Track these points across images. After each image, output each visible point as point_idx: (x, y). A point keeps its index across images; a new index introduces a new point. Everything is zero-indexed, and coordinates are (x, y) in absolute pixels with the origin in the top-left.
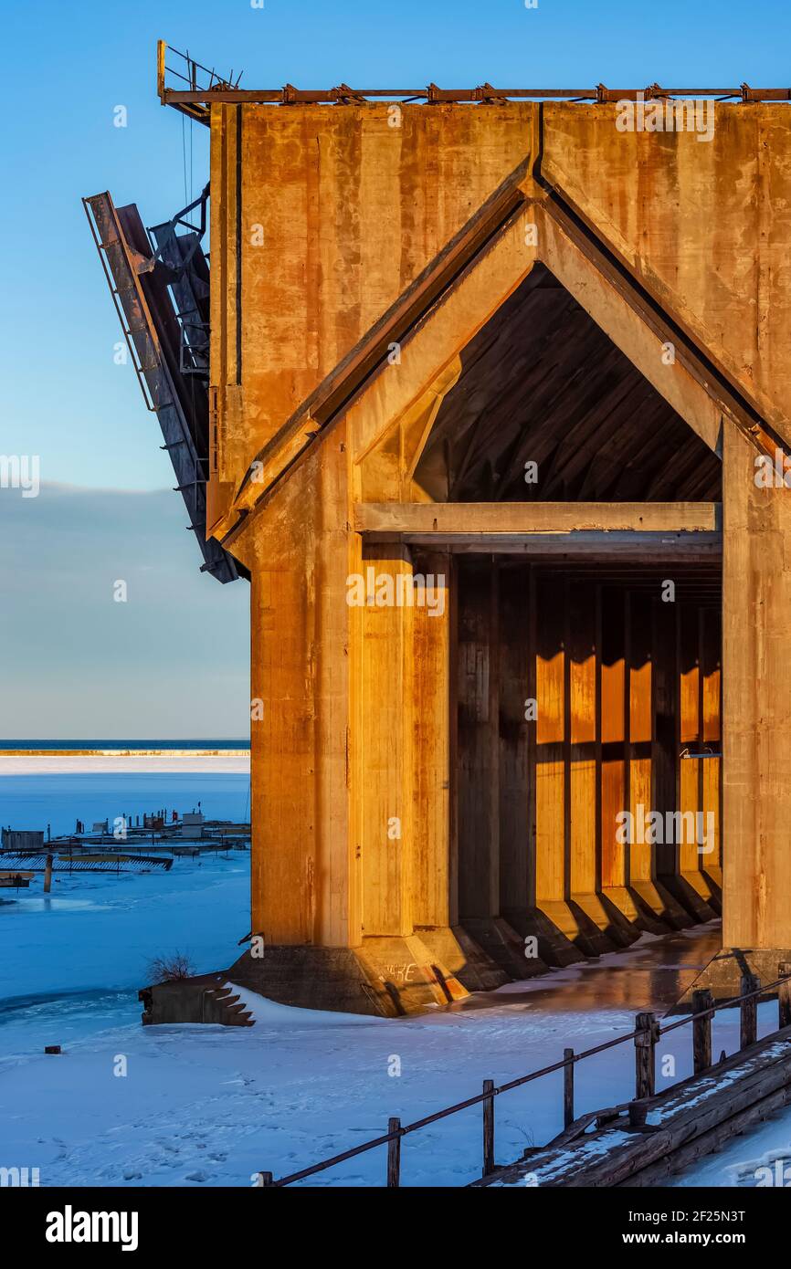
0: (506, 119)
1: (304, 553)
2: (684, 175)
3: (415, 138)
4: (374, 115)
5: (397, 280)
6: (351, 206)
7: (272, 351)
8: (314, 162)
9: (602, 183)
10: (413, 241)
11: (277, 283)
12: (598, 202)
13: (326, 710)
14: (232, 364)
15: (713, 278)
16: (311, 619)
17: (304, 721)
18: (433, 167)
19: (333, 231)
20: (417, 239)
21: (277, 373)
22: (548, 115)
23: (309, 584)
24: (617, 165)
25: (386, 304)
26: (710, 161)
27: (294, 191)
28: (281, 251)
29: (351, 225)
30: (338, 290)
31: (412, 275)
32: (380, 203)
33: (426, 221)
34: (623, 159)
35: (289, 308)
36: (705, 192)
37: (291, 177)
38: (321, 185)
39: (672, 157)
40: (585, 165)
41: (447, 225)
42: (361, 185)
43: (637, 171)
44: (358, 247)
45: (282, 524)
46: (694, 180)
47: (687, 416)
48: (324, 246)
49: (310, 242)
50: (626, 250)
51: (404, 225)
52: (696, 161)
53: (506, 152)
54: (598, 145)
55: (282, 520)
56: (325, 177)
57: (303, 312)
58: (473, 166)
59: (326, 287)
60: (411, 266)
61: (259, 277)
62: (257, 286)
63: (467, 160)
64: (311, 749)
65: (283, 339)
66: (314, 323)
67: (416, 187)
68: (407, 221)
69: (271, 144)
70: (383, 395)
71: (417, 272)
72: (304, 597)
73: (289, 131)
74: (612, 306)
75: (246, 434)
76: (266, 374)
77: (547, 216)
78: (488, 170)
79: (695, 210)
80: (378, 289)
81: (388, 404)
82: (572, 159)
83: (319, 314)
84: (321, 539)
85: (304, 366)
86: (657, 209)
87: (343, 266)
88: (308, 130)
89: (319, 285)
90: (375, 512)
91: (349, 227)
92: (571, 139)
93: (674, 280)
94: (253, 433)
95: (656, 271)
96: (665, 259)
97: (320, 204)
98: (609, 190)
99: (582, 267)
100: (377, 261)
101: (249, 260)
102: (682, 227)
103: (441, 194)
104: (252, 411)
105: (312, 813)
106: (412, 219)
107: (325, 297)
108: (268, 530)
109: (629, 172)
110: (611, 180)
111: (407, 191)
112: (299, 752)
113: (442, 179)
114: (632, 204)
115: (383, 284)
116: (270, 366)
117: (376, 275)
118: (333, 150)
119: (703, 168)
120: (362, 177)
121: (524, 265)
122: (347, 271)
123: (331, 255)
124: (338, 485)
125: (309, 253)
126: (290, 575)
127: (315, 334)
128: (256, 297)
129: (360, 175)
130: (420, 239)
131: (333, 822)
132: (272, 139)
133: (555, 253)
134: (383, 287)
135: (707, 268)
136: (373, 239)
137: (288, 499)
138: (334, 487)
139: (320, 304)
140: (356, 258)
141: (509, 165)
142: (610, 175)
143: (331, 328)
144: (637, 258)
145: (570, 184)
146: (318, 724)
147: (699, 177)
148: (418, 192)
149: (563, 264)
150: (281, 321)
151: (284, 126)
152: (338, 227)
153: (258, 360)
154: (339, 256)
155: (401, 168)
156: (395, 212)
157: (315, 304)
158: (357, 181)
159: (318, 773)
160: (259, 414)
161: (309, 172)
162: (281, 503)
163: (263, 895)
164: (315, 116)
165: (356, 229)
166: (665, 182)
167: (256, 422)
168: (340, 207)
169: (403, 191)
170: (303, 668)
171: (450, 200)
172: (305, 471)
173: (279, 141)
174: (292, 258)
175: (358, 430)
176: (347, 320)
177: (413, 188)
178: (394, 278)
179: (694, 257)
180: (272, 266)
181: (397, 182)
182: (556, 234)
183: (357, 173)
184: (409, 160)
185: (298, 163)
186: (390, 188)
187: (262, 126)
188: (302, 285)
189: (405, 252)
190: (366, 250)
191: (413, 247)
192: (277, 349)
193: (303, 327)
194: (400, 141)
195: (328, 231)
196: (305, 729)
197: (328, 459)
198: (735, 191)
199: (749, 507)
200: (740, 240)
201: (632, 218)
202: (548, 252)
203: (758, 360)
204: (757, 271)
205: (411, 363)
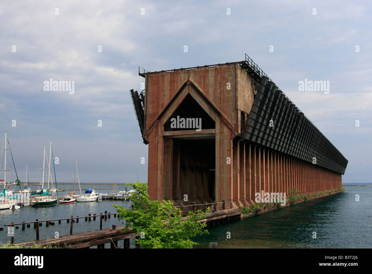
0: (185, 73)
2: (210, 78)
3: (172, 77)
4: (166, 74)
5: (169, 98)
6: (163, 88)
8: (158, 82)
12: (197, 84)
13: (158, 163)
15: (214, 94)
16: (157, 149)
17: (155, 165)
18: (175, 81)
19: (161, 91)
21: (153, 113)
22: (190, 71)
23: (156, 144)
25: (167, 102)
26: (214, 76)
29: (163, 90)
30: (161, 100)
32: (167, 87)
33: (173, 89)
34: (201, 77)
36: (213, 81)
40: (195, 78)
41: (176, 89)
42: (165, 85)
44: (164, 93)
47: (210, 115)
49: (158, 93)
50: (201, 90)
52: (212, 76)
53: (184, 77)
54: (197, 75)
55: (153, 135)
56: (160, 84)
57: (156, 104)
60: (171, 96)
61: (151, 99)
63: (179, 79)
64: (156, 169)
65: (154, 108)
66: (158, 105)
72: (156, 146)
73: (155, 78)
76: (151, 113)
77: (190, 86)
79: (212, 83)
82: (193, 78)
85: (156, 112)
86: (206, 84)
87: (162, 96)
89: (159, 99)
90: (166, 133)
92: (193, 74)
93: (208, 95)
94: (150, 122)
95: (206, 94)
96: (207, 91)
97: (159, 87)
98: (199, 82)
99: (195, 93)
100: (167, 95)
101: (150, 97)
102: (210, 86)
103: (175, 85)
106: (171, 89)
108: (151, 136)
109: (202, 79)
112: (154, 170)
114: (202, 83)
115: (167, 99)
118: (161, 80)
121: (187, 94)
125: (157, 95)
126: (154, 143)
127: (158, 107)
128: (150, 102)
130: (172, 91)
135: (213, 92)
136: (166, 92)
137: (154, 132)
138: (160, 129)
139: (159, 102)
142: (199, 79)
143: (160, 106)
144: (203, 92)
145: (193, 81)
146: (157, 165)
147: (212, 78)
149: (192, 93)
150: (154, 105)
153: (150, 111)
155: (170, 81)
156: (169, 88)
159: (157, 173)
160: (150, 119)
164: (159, 75)
166: (207, 79)
169: (170, 85)
170: (155, 157)
171: (177, 85)
174: (155, 96)
175: (163, 120)
176: (162, 104)
177: (172, 84)
179: (211, 91)
182: (191, 89)
185: (156, 82)
186: (168, 85)
188: (156, 100)
189: (170, 94)
193: (156, 106)
194: (170, 77)
197: (159, 125)
198: (217, 80)
199: (220, 129)
200: (218, 87)
201: (202, 85)
202: (190, 92)
203: (221, 106)
204: (221, 92)
205: (171, 110)
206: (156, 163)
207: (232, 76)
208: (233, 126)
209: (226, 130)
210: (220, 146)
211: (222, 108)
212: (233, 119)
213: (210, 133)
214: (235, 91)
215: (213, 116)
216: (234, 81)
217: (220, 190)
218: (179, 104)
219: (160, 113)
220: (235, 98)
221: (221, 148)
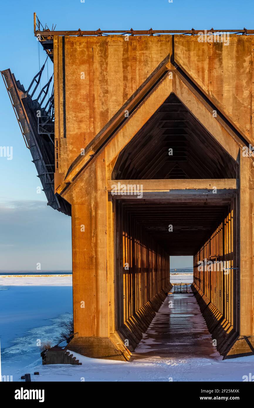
0: (161, 41)
1: (91, 198)
2: (224, 61)
3: (128, 48)
4: (113, 40)
5: (122, 100)
6: (105, 73)
7: (77, 125)
8: (91, 57)
9: (195, 64)
10: (128, 85)
11: (78, 101)
12: (194, 71)
13: (99, 254)
14: (62, 130)
15: (235, 98)
16: (93, 221)
17: (91, 258)
18: (135, 59)
19: (98, 82)
20: (129, 85)
21: (79, 133)
22: (176, 39)
23: (92, 209)
24: (201, 58)
25: (118, 108)
26: (234, 56)
27: (85, 67)
28: (80, 89)
29: (105, 80)
30: (101, 104)
31: (127, 98)
32: (115, 72)
33: (132, 78)
34: (203, 55)
35: (83, 110)
36: (233, 67)
37: (83, 62)
38: (94, 65)
39: (220, 55)
40: (189, 57)
42: (109, 65)
43: (208, 60)
44: (108, 88)
45: (83, 188)
46: (228, 63)
47: (226, 148)
48: (95, 87)
49: (90, 86)
50: (204, 88)
51: (124, 80)
52: (229, 56)
53: (161, 53)
54: (194, 50)
55: (82, 186)
56: (95, 62)
57: (88, 111)
58: (148, 58)
59: (96, 102)
60: (126, 95)
61: (72, 99)
62: (71, 102)
63: (147, 56)
64: (94, 267)
65: (81, 121)
66: (92, 116)
67: (128, 66)
68: (125, 78)
69: (76, 50)
70: (118, 141)
71: (129, 97)
72: (91, 214)
73: (82, 46)
74: (200, 109)
75: (68, 155)
76: (75, 134)
77: (176, 76)
78: (154, 60)
79: (229, 74)
80: (115, 103)
81: (119, 145)
82: (184, 56)
83: (94, 112)
84: (97, 193)
85: (89, 131)
86: (215, 73)
87: (102, 95)
88: (89, 45)
89: (94, 101)
90: (115, 183)
91: (104, 81)
92: (184, 48)
93: (221, 99)
94: (71, 155)
95: (215, 96)
96: (218, 92)
97: (94, 72)
98: (198, 67)
99: (189, 94)
100: (114, 93)
101: (68, 93)
102: (224, 80)
103: (137, 68)
104: (70, 147)
105: (95, 290)
106: (127, 77)
107: (96, 106)
108: (77, 190)
109: (205, 60)
110: (199, 63)
111: (125, 67)
112: (89, 268)
113: (138, 63)
114: (206, 72)
115: (117, 101)
116: (76, 131)
117: (114, 98)
118: (98, 53)
119: (232, 59)
120: (109, 63)
121: (168, 94)
122: (103, 96)
123: (98, 91)
124: (102, 174)
125: (90, 90)
126: (86, 206)
127: (92, 119)
128: (71, 106)
129: (108, 61)
131: (102, 293)
132: (76, 49)
133: (179, 90)
134: (116, 102)
135: (233, 95)
136: (113, 85)
137: (84, 179)
138: (101, 174)
139: (94, 108)
140: (107, 92)
141: (162, 58)
142: (198, 61)
143: (98, 117)
144: (208, 91)
145: (184, 64)
146: (96, 259)
147: (230, 62)
148: (129, 68)
149: (182, 93)
150: (80, 115)
151: (80, 44)
152: (100, 81)
153: (72, 129)
154: (100, 91)
155: (123, 59)
156: (121, 75)
157: (92, 109)
158: (107, 64)
159: (96, 276)
160: (73, 148)
161: (90, 60)
162: (82, 180)
163: (78, 320)
164: (92, 40)
165: (107, 81)
166: (218, 63)
167: (71, 151)
168: (101, 73)
169: (124, 67)
170: (91, 239)
171: (141, 70)
172: (90, 169)
173: (78, 49)
174: (84, 92)
175: (109, 154)
176: (104, 114)
177: (127, 66)
178: (121, 99)
179: (229, 91)
180: (76, 95)
181: (121, 64)
182: (180, 83)
183: (107, 61)
184: (126, 56)
185: (85, 57)
186: (119, 66)
187: (72, 44)
188: (88, 102)
189: (124, 89)
190: (111, 89)
191: (127, 88)
192: (79, 125)
193: (88, 117)
194: (122, 49)
195: (97, 82)
196: (92, 260)
197: (99, 164)
198: (243, 67)
199: (250, 180)
200: (245, 85)
201: (206, 76)
202: (176, 89)
203: (251, 128)
204: (251, 96)
205: (128, 129)
206: (93, 254)
210: (251, 217)
217: (252, 312)
218: (148, 117)
221: (253, 223)
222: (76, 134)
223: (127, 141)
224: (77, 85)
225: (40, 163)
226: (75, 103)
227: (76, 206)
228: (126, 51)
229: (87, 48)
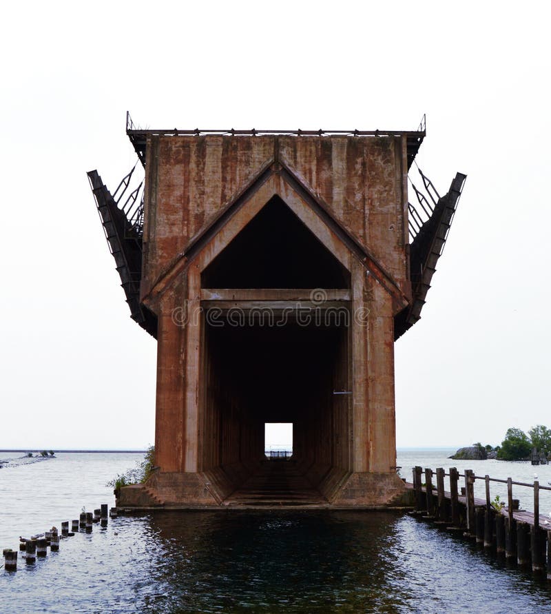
0: (264, 141)
2: (334, 163)
3: (228, 147)
4: (211, 139)
5: (220, 202)
6: (202, 173)
7: (168, 229)
8: (187, 157)
9: (302, 165)
10: (227, 186)
11: (171, 202)
12: (300, 172)
13: (188, 373)
14: (152, 234)
15: (346, 201)
16: (183, 336)
17: (179, 377)
18: (235, 159)
19: (194, 183)
20: (228, 186)
21: (170, 237)
22: (280, 140)
24: (308, 159)
25: (215, 211)
26: (345, 157)
27: (179, 168)
28: (173, 190)
30: (196, 205)
31: (225, 199)
32: (214, 172)
33: (231, 179)
34: (310, 156)
35: (176, 212)
36: (343, 169)
37: (178, 162)
38: (190, 165)
39: (329, 156)
40: (295, 157)
41: (240, 181)
42: (206, 165)
43: (316, 161)
44: (204, 189)
45: (172, 297)
46: (338, 164)
47: (337, 255)
48: (190, 188)
49: (185, 187)
50: (312, 190)
51: (223, 181)
52: (339, 157)
53: (263, 153)
54: (300, 151)
56: (191, 162)
57: (181, 213)
58: (250, 158)
59: (191, 204)
60: (225, 196)
61: (164, 200)
62: (163, 204)
63: (248, 156)
64: (181, 389)
65: (173, 224)
66: (186, 218)
67: (228, 166)
68: (224, 179)
69: (170, 149)
70: (214, 246)
73: (178, 145)
74: (307, 212)
75: (157, 262)
77: (281, 178)
78: (257, 160)
79: (339, 176)
80: (212, 205)
81: (215, 250)
82: (290, 156)
83: (188, 215)
85: (181, 235)
86: (324, 175)
87: (198, 196)
88: (185, 144)
89: (188, 203)
90: (209, 293)
91: (200, 181)
92: (290, 149)
93: (331, 202)
94: (160, 261)
95: (324, 199)
96: (327, 194)
97: (189, 172)
98: (305, 168)
99: (295, 197)
100: (211, 194)
101: (160, 194)
102: (334, 182)
103: (238, 169)
104: (160, 252)
105: (181, 416)
106: (226, 178)
107: (191, 208)
108: (166, 299)
109: (312, 161)
110: (306, 164)
111: (224, 168)
112: (176, 390)
113: (238, 163)
114: (314, 173)
115: (214, 203)
116: (167, 234)
117: (211, 199)
118: (195, 152)
119: (342, 160)
120: (206, 163)
121: (270, 196)
122: (200, 198)
123: (193, 191)
125: (184, 191)
127: (186, 222)
128: (162, 208)
130: (229, 186)
131: (190, 420)
132: (171, 148)
133: (284, 192)
135: (344, 198)
136: (210, 186)
137: (174, 287)
138: (193, 282)
139: (188, 211)
140: (203, 193)
142: (305, 162)
143: (192, 219)
144: (316, 194)
145: (289, 165)
146: (185, 379)
147: (341, 163)
148: (228, 168)
149: (287, 195)
150: (172, 217)
151: (176, 143)
152: (196, 181)
153: (163, 232)
154: (196, 192)
155: (222, 159)
156: (219, 175)
157: (186, 211)
158: (204, 164)
159: (184, 399)
160: (163, 254)
161: (186, 161)
162: (171, 288)
163: (160, 451)
164: (188, 139)
165: (204, 181)
166: (327, 165)
167: (161, 257)
168: (197, 174)
169: (222, 168)
170: (179, 356)
171: (241, 171)
172: (182, 276)
173: (174, 149)
174: (178, 193)
175: (203, 260)
176: (200, 218)
177: (226, 167)
178: (218, 201)
179: (339, 194)
180: (169, 196)
181: (220, 164)
182: (285, 183)
183: (204, 160)
184: (226, 156)
185: (181, 157)
186: (218, 167)
187: (167, 143)
188: (181, 203)
189: (223, 191)
190: (208, 190)
191: (226, 189)
192: (171, 228)
193: (181, 219)
194: (221, 149)
195: (192, 183)
196: (179, 381)
197: (191, 271)
198: (355, 169)
199: (364, 290)
200: (357, 187)
201: (314, 178)
202: (280, 191)
203: (364, 233)
204: (364, 199)
205: (225, 234)
206: (182, 374)
207: (392, 164)
208: (399, 285)
209: (380, 294)
210: (365, 333)
211: (368, 238)
212: (397, 267)
213: (335, 300)
214: (400, 200)
215: (344, 257)
216: (398, 176)
217: (368, 444)
218: (248, 220)
219: (193, 240)
220: (399, 217)
221: (368, 339)
222: (167, 238)
223: (224, 245)
224: (170, 186)
225: (124, 271)
226: (167, 204)
227: (164, 318)
228: (225, 151)
229: (183, 147)
